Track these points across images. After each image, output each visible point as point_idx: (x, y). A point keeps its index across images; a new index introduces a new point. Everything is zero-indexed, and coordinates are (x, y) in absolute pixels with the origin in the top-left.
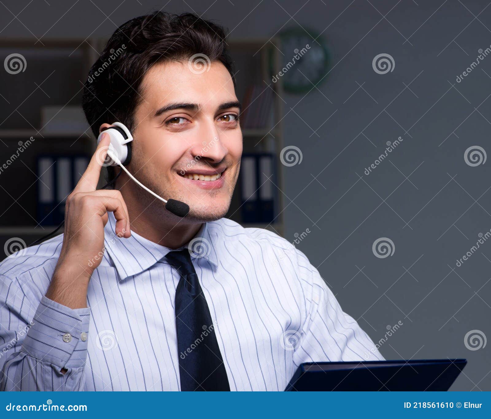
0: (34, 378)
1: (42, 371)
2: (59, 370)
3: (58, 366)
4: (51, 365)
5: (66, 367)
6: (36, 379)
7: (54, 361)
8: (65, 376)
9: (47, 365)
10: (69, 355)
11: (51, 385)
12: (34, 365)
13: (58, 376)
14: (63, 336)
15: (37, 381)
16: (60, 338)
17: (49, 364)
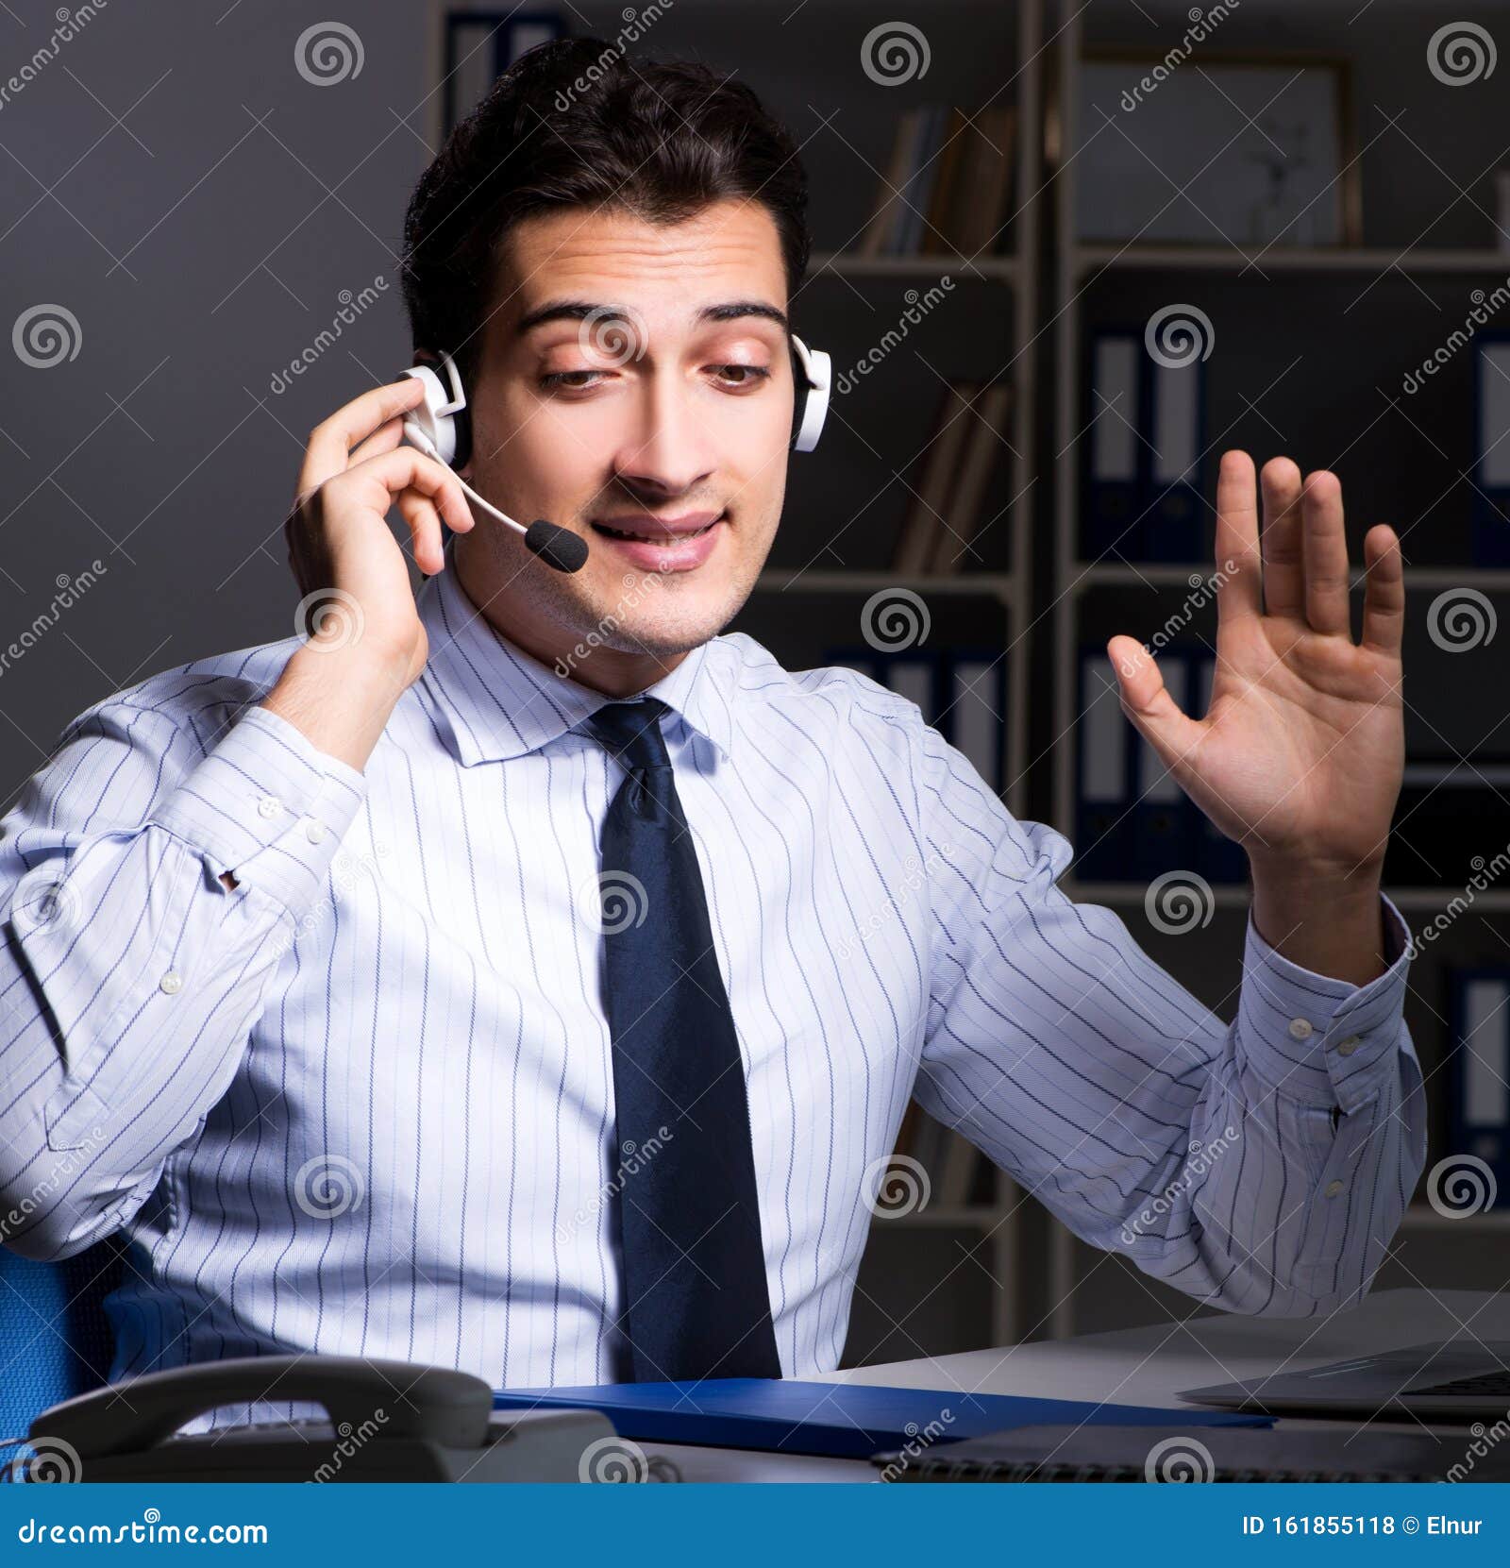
0: (148, 876)
1: (176, 865)
2: (218, 870)
3: (220, 862)
4: (203, 855)
5: (238, 876)
6: (154, 879)
7: (214, 849)
8: (230, 898)
9: (194, 854)
10: (259, 847)
11: (187, 906)
12: (160, 845)
13: (211, 885)
14: (260, 799)
15: (154, 885)
16: (254, 804)
17: (200, 851)
